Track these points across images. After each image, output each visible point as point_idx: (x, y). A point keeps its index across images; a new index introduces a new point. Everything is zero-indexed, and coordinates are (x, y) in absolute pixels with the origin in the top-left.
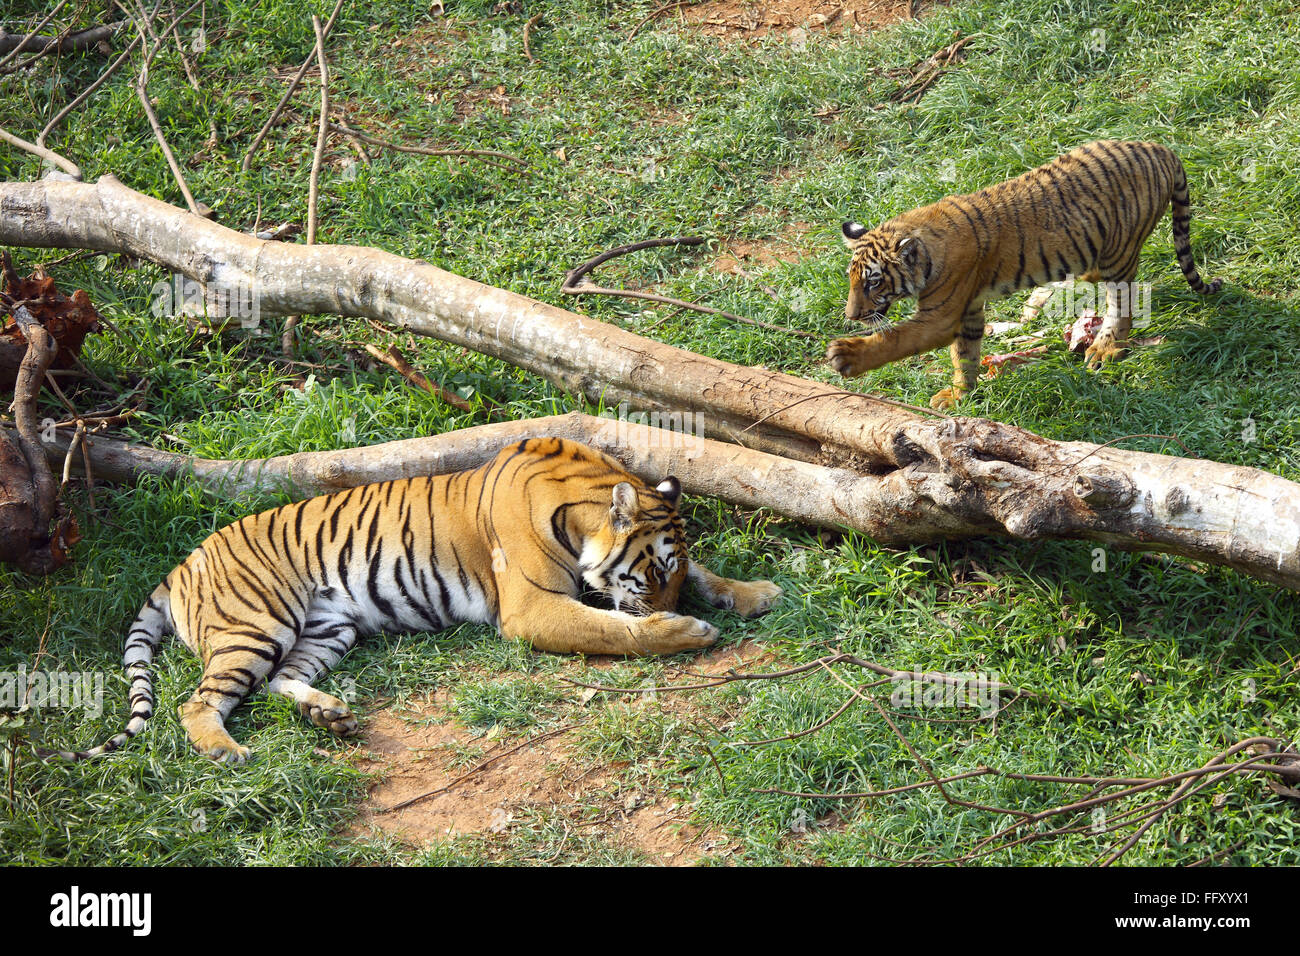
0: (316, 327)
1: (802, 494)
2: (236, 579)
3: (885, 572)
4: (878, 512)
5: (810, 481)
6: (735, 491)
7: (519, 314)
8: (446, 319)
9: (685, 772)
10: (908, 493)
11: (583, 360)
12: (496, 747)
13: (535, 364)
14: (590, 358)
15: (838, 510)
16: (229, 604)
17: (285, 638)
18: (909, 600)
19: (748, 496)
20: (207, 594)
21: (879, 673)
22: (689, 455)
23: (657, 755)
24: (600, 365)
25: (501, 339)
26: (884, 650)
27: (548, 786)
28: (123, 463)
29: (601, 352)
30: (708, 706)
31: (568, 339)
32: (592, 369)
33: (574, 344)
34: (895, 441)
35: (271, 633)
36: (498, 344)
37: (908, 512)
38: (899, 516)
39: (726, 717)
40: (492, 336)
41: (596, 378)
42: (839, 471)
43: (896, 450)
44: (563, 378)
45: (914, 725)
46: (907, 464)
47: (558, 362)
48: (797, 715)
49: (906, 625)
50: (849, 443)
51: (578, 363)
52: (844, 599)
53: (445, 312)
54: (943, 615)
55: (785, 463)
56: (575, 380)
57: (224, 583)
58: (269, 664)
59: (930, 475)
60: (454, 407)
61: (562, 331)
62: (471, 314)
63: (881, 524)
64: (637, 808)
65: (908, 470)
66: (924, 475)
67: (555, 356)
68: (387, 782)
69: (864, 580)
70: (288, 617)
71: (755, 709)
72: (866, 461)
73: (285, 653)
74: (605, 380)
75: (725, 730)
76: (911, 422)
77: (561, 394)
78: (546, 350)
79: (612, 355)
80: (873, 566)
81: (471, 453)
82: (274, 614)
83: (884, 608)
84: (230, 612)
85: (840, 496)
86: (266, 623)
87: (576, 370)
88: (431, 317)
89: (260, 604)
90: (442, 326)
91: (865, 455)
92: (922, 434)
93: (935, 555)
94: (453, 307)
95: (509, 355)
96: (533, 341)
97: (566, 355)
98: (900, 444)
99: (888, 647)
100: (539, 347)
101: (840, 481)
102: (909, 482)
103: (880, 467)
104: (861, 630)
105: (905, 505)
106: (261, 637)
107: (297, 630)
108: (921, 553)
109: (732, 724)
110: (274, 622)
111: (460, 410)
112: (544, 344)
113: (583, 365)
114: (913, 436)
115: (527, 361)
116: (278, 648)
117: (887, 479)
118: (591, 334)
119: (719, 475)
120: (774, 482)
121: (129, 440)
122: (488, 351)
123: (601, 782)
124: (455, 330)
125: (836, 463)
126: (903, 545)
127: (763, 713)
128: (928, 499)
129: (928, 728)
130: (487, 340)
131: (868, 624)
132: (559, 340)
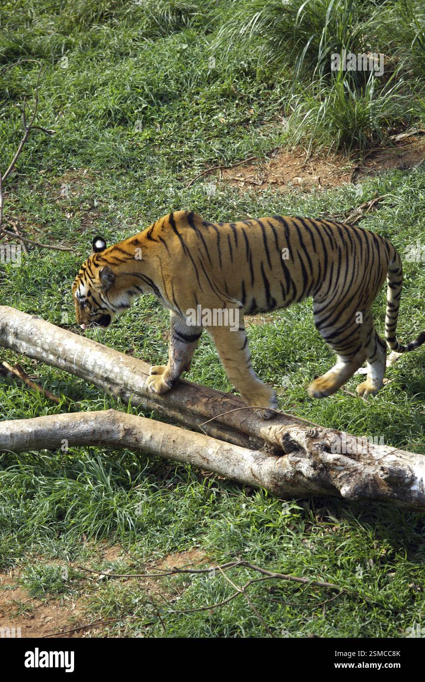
1: (235, 465)
3: (278, 513)
4: (275, 478)
5: (240, 458)
6: (198, 460)
7: (87, 350)
8: (46, 351)
9: (146, 626)
10: (291, 469)
11: (121, 379)
12: (42, 605)
13: (95, 380)
14: (125, 378)
15: (254, 475)
18: (288, 530)
19: (205, 464)
21: (264, 574)
22: (174, 438)
23: (132, 613)
24: (130, 382)
25: (76, 364)
26: (271, 559)
29: (131, 375)
30: (167, 587)
31: (113, 367)
32: (126, 385)
33: (117, 370)
34: (284, 438)
36: (74, 367)
37: (291, 479)
38: (286, 481)
39: (176, 594)
40: (72, 362)
41: (128, 390)
42: (257, 453)
43: (284, 443)
44: (110, 389)
45: (280, 606)
46: (290, 452)
47: (107, 379)
48: (214, 595)
49: (285, 545)
50: (263, 436)
51: (118, 381)
52: (253, 527)
53: (46, 347)
54: (306, 541)
55: (227, 446)
56: (116, 390)
59: (302, 459)
60: (51, 400)
61: (110, 362)
62: (60, 349)
63: (276, 485)
65: (290, 455)
66: (298, 459)
67: (105, 376)
69: (266, 517)
71: (192, 590)
72: (272, 448)
74: (132, 391)
75: (173, 602)
76: (294, 428)
77: (108, 397)
78: (100, 372)
79: (137, 377)
80: (270, 509)
81: (50, 430)
83: (275, 534)
85: (255, 467)
87: (117, 384)
88: (39, 349)
90: (44, 354)
91: (272, 444)
92: (298, 435)
93: (307, 504)
94: (51, 344)
95: (82, 372)
96: (94, 366)
97: (112, 376)
98: (287, 440)
99: (274, 557)
100: (97, 370)
101: (256, 458)
102: (290, 462)
103: (278, 452)
104: (258, 547)
105: (289, 475)
108: (298, 504)
109: (178, 598)
111: (52, 403)
112: (100, 368)
113: (121, 382)
114: (294, 436)
115: (90, 378)
117: (280, 460)
118: (127, 365)
119: (190, 450)
120: (220, 457)
122: (70, 370)
124: (51, 357)
125: (255, 448)
126: (288, 498)
127: (197, 593)
128: (300, 473)
129: (288, 609)
130: (69, 364)
131: (265, 543)
132: (109, 367)
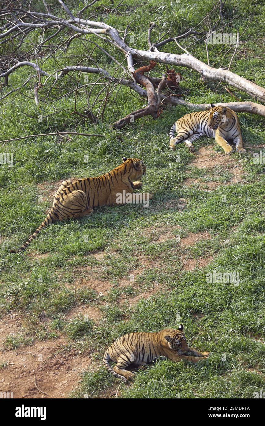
0: (223, 85)
2: (186, 122)
7: (247, 84)
8: (236, 84)
16: (183, 125)
17: (191, 132)
20: (181, 124)
27: (224, 162)
28: (176, 102)
31: (254, 89)
35: (189, 131)
40: (242, 87)
41: (257, 96)
51: (255, 94)
53: (236, 83)
56: (254, 96)
57: (184, 122)
58: (187, 136)
60: (237, 100)
62: (240, 83)
64: (237, 167)
68: (198, 158)
70: (192, 129)
73: (190, 135)
74: (259, 97)
79: (260, 92)
82: (190, 128)
84: (183, 127)
86: (188, 129)
88: (234, 83)
89: (188, 126)
90: (235, 85)
94: (237, 82)
96: (248, 89)
97: (253, 92)
106: (187, 131)
107: (194, 131)
110: (190, 129)
115: (247, 92)
116: (189, 133)
121: (181, 99)
122: (242, 90)
123: (233, 162)
124: (237, 86)
132: (252, 89)
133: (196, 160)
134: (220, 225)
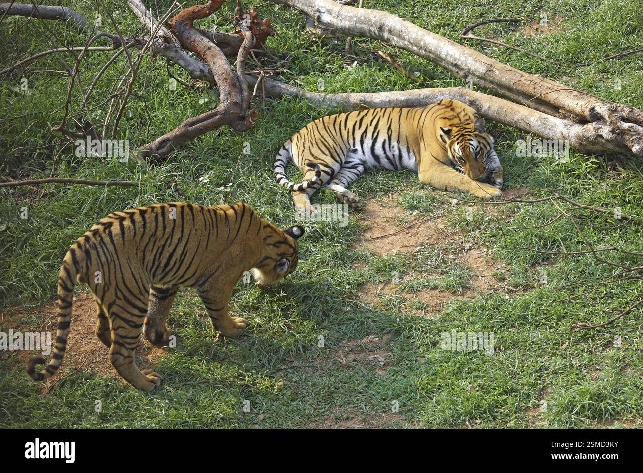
0: (359, 42)
1: (550, 129)
2: (319, 142)
3: (580, 164)
4: (580, 139)
5: (553, 124)
6: (522, 125)
7: (442, 44)
8: (412, 44)
9: (491, 237)
10: (593, 133)
11: (466, 66)
12: (415, 219)
13: (446, 66)
14: (469, 65)
15: (564, 137)
16: (315, 151)
17: (336, 167)
18: (589, 176)
19: (528, 128)
20: (307, 146)
21: (574, 205)
22: (505, 108)
23: (480, 228)
24: (473, 68)
25: (433, 54)
26: (577, 196)
27: (435, 237)
28: (277, 90)
29: (474, 63)
30: (503, 211)
31: (460, 57)
32: (469, 70)
33: (463, 59)
34: (590, 111)
35: (330, 164)
36: (432, 56)
37: (592, 140)
38: (588, 142)
39: (510, 216)
40: (430, 52)
41: (470, 73)
42: (566, 121)
43: (590, 114)
44: (457, 72)
45: (586, 227)
46: (594, 121)
47: (456, 66)
48: (539, 218)
49: (587, 186)
50: (571, 110)
51: (463, 67)
52: (563, 173)
53: (412, 41)
54: (603, 184)
55: (544, 115)
56: (462, 73)
57: (314, 143)
58: (329, 177)
59: (603, 126)
60: (412, 80)
61: (458, 53)
62: (422, 43)
63: (581, 144)
64: (470, 249)
65: (594, 123)
66: (600, 126)
67: (454, 63)
68: (371, 228)
69: (572, 166)
70: (338, 159)
71: (521, 215)
72: (577, 118)
73: (336, 173)
74: (474, 75)
75: (509, 222)
76: (598, 104)
77: (455, 79)
78: (451, 60)
79: (478, 65)
80: (575, 161)
81: (416, 99)
82: (332, 157)
83: (579, 178)
84: (315, 155)
85: (565, 131)
86: (329, 160)
87: (463, 69)
88: (406, 42)
89: (327, 153)
90: (410, 46)
91: (577, 115)
92: (602, 109)
93: (602, 159)
94: (415, 39)
95: (436, 60)
96: (446, 56)
97: (459, 63)
98: (592, 112)
99: (578, 194)
100: (448, 58)
101: (566, 125)
102: (594, 128)
103: (582, 121)
104: (568, 187)
105: (591, 137)
106: (327, 166)
107: (341, 164)
108: (596, 158)
109: (512, 219)
110: (332, 160)
111: (414, 81)
112: (451, 57)
113: (466, 68)
114: (597, 109)
115: (443, 64)
116: (333, 171)
117: (585, 126)
118: (470, 55)
119: (517, 118)
120: (539, 123)
121: (281, 81)
122: (427, 58)
123: (456, 237)
124: (415, 48)
125: (565, 118)
126: (589, 154)
127: (525, 216)
128: (601, 136)
129: (591, 229)
130: (427, 54)
131: (571, 184)
132: (457, 56)
133: (368, 235)
134: (496, 407)
